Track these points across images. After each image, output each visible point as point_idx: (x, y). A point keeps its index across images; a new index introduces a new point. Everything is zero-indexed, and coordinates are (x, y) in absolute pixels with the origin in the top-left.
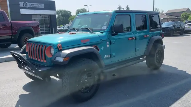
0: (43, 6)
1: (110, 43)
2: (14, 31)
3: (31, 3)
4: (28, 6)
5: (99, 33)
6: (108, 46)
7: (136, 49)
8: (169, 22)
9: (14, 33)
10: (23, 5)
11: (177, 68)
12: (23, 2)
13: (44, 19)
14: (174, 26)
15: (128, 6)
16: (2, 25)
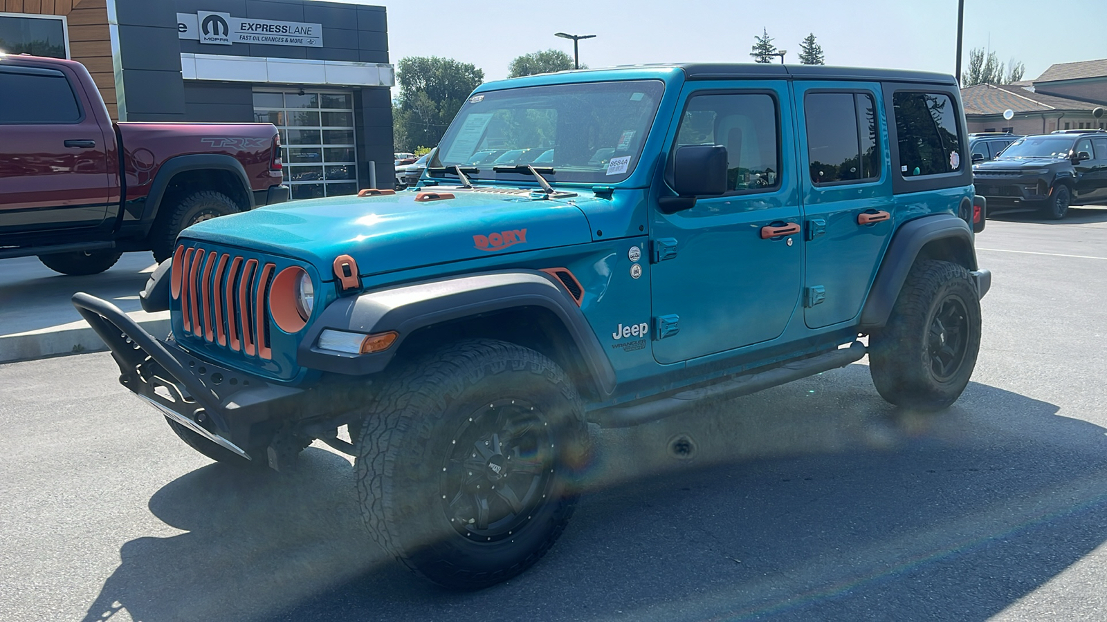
0: (314, 34)
1: (651, 256)
2: (132, 181)
3: (251, 21)
4: (232, 38)
5: (586, 199)
6: (636, 271)
7: (806, 292)
8: (1054, 135)
9: (135, 190)
10: (206, 32)
11: (1058, 408)
12: (203, 15)
13: (320, 110)
14: (1075, 160)
15: (811, 40)
16: (66, 145)
